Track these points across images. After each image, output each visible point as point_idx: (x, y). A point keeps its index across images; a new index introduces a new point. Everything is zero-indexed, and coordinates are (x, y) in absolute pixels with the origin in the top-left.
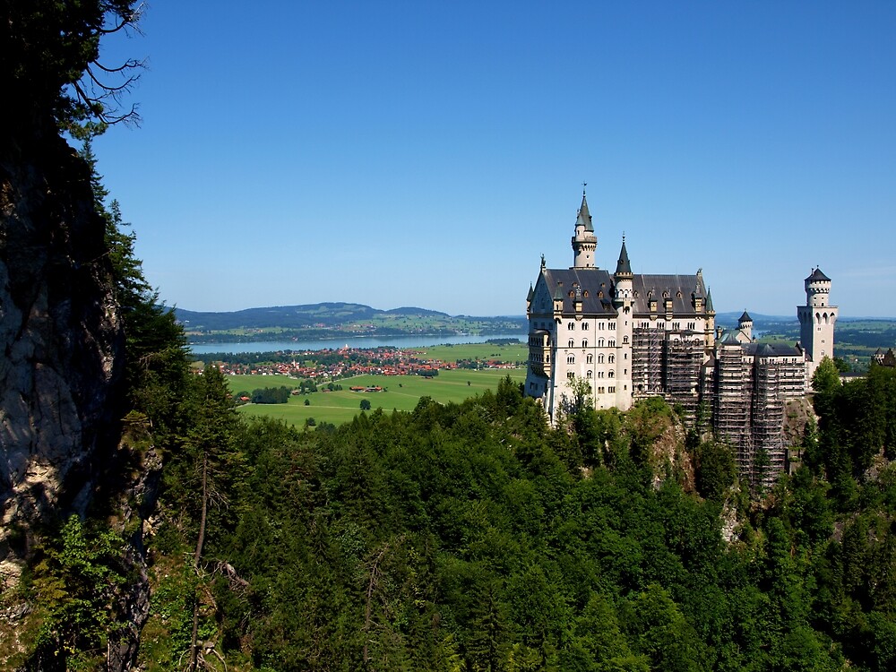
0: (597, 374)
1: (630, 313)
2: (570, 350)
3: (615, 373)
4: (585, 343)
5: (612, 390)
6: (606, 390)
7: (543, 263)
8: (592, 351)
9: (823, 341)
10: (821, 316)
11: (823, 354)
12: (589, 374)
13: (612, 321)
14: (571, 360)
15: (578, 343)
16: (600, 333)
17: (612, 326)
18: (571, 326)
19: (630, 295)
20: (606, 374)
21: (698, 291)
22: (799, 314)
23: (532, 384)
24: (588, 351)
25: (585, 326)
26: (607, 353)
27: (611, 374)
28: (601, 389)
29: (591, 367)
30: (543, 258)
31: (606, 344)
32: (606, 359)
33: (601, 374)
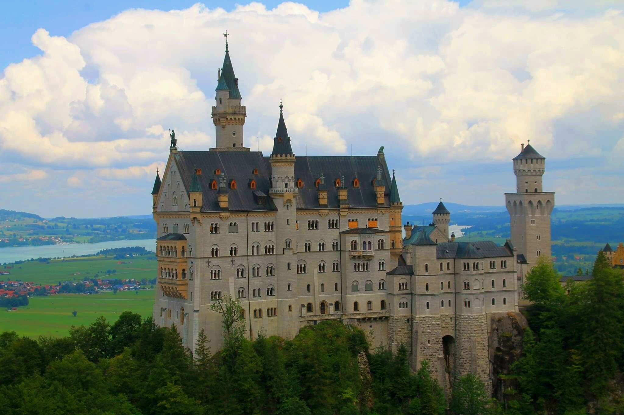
0: (251, 292)
1: (293, 209)
2: (214, 261)
3: (275, 288)
4: (234, 251)
5: (272, 312)
6: (264, 313)
7: (174, 142)
8: (244, 262)
9: (538, 237)
10: (535, 204)
11: (539, 253)
12: (241, 293)
13: (269, 218)
14: (215, 275)
15: (225, 252)
16: (254, 237)
17: (269, 227)
18: (215, 229)
19: (291, 184)
20: (264, 292)
21: (379, 177)
22: (508, 202)
23: (163, 310)
24: (239, 261)
25: (233, 227)
26: (263, 262)
27: (270, 292)
28: (258, 313)
29: (243, 282)
30: (173, 136)
31: (262, 251)
32: (263, 272)
33: (257, 293)
